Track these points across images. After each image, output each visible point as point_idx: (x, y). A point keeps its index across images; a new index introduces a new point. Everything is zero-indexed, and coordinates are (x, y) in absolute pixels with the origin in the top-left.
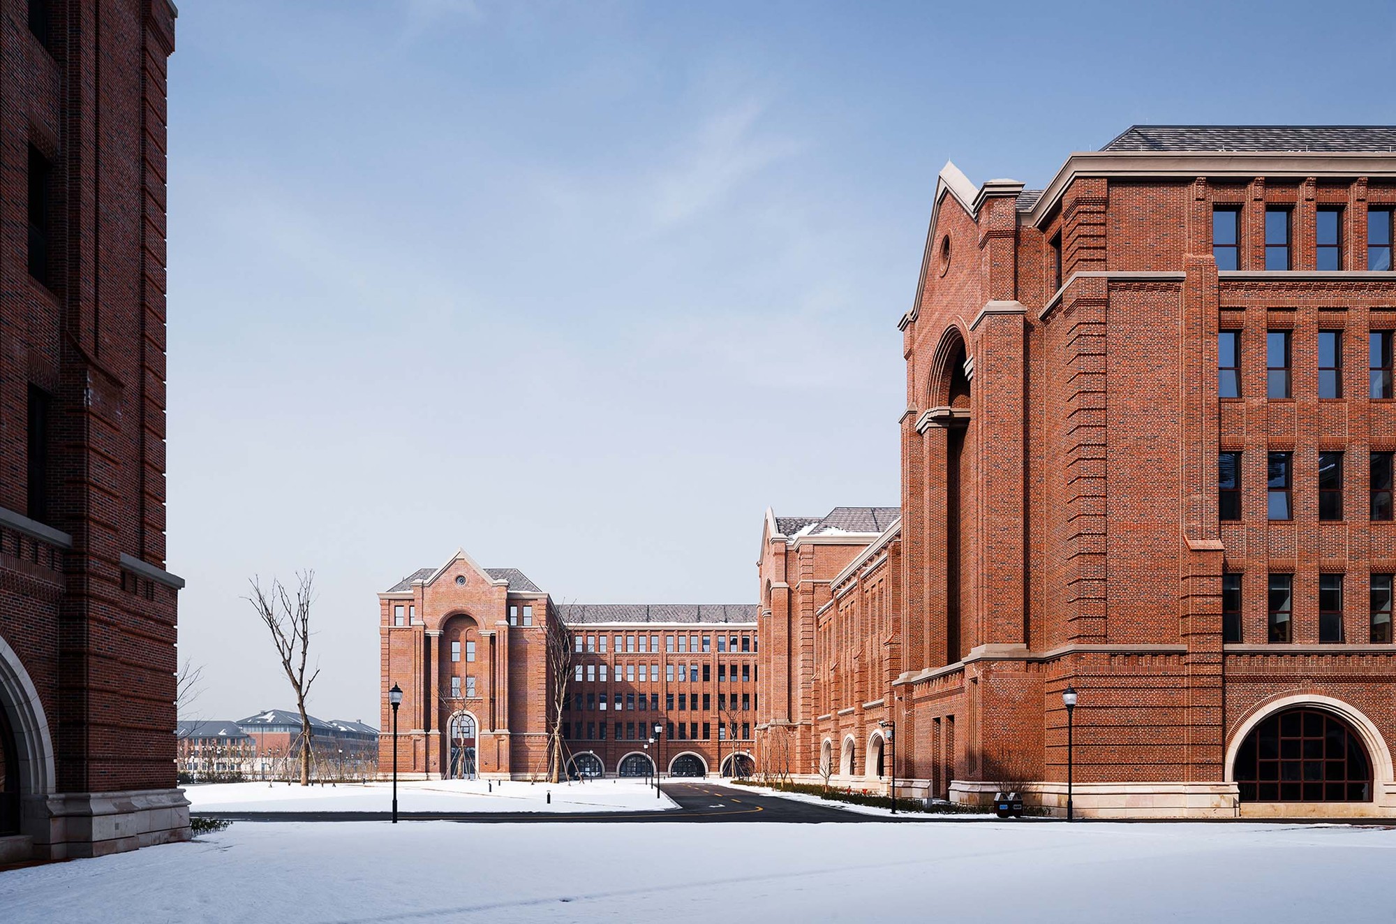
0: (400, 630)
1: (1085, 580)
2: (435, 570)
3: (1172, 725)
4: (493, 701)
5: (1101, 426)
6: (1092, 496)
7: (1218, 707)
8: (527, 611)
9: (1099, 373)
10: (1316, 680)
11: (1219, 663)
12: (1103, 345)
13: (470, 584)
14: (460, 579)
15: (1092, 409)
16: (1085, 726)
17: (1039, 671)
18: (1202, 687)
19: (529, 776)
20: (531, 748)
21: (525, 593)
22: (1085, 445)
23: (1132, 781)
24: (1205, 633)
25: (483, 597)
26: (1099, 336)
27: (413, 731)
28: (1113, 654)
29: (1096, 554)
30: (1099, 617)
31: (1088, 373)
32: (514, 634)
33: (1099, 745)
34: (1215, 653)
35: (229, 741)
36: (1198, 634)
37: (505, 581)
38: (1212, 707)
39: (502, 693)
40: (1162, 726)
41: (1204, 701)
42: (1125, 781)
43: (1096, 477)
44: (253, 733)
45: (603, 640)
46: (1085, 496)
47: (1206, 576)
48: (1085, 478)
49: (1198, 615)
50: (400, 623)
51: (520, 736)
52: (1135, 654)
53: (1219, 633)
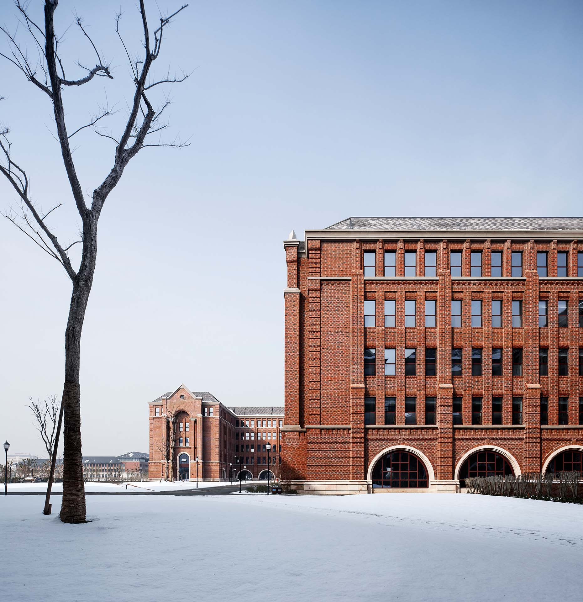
0: (158, 418)
1: (312, 400)
2: (172, 392)
3: (345, 458)
4: (195, 448)
5: (318, 338)
6: (315, 366)
7: (362, 450)
8: (211, 410)
9: (317, 317)
10: (404, 439)
11: (363, 433)
12: (319, 306)
13: (186, 399)
14: (182, 396)
15: (315, 332)
16: (311, 458)
17: (305, 436)
18: (356, 442)
19: (211, 480)
20: (213, 468)
21: (210, 402)
22: (312, 346)
23: (329, 480)
24: (357, 421)
25: (192, 404)
26: (317, 302)
27: (162, 461)
28: (322, 429)
29: (316, 389)
30: (317, 414)
31: (313, 318)
32: (205, 420)
33: (316, 465)
34: (361, 429)
35: (113, 465)
36: (354, 421)
37: (201, 397)
38: (360, 450)
39: (199, 445)
40: (341, 458)
41: (357, 448)
42: (326, 480)
43: (316, 359)
44: (124, 462)
45: (253, 422)
46: (312, 366)
47: (358, 398)
48: (312, 359)
49: (354, 413)
50: (158, 415)
51: (208, 463)
52: (331, 429)
53: (363, 421)
